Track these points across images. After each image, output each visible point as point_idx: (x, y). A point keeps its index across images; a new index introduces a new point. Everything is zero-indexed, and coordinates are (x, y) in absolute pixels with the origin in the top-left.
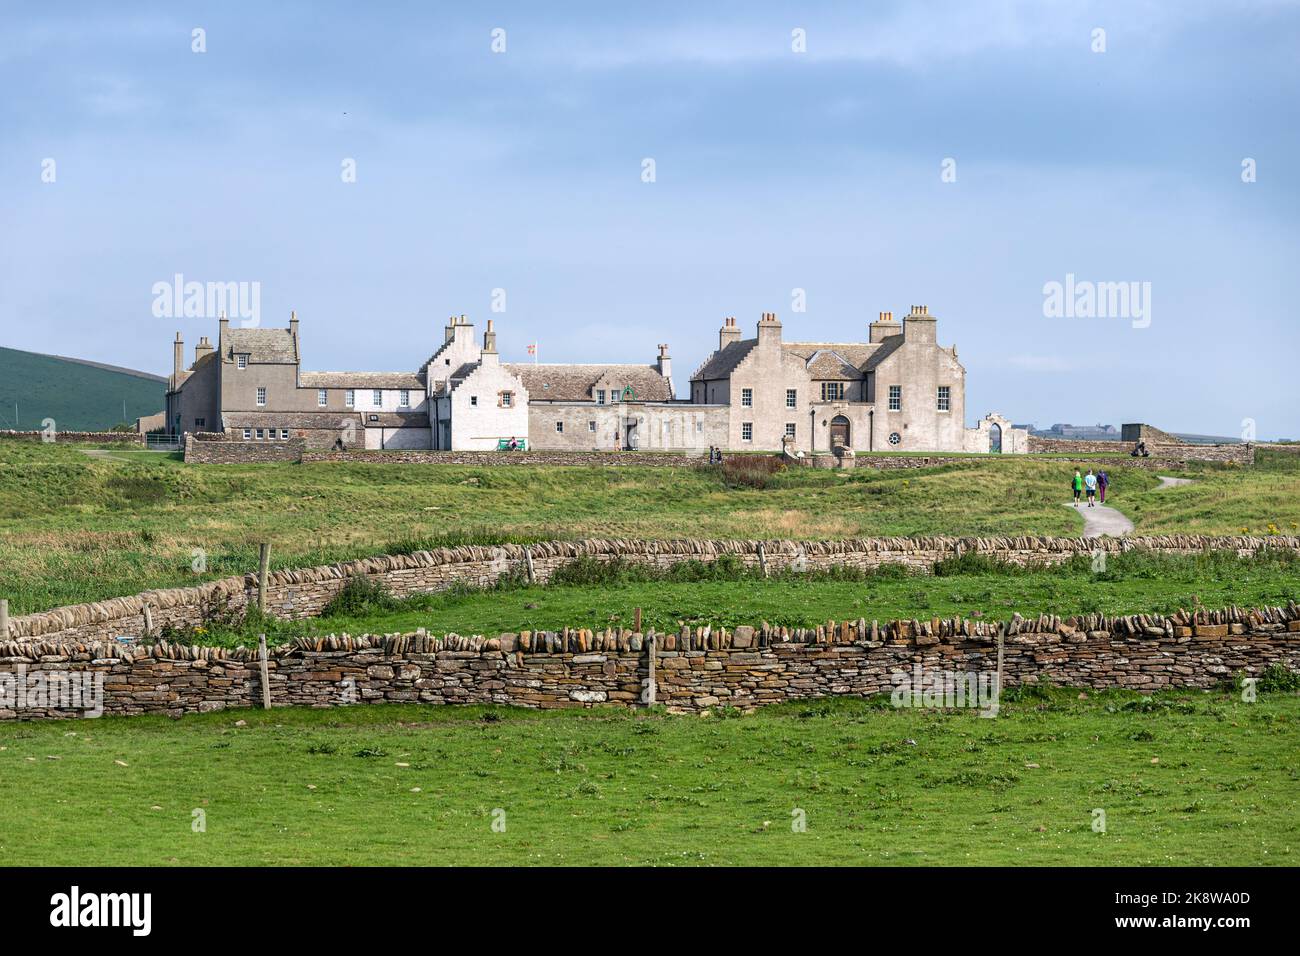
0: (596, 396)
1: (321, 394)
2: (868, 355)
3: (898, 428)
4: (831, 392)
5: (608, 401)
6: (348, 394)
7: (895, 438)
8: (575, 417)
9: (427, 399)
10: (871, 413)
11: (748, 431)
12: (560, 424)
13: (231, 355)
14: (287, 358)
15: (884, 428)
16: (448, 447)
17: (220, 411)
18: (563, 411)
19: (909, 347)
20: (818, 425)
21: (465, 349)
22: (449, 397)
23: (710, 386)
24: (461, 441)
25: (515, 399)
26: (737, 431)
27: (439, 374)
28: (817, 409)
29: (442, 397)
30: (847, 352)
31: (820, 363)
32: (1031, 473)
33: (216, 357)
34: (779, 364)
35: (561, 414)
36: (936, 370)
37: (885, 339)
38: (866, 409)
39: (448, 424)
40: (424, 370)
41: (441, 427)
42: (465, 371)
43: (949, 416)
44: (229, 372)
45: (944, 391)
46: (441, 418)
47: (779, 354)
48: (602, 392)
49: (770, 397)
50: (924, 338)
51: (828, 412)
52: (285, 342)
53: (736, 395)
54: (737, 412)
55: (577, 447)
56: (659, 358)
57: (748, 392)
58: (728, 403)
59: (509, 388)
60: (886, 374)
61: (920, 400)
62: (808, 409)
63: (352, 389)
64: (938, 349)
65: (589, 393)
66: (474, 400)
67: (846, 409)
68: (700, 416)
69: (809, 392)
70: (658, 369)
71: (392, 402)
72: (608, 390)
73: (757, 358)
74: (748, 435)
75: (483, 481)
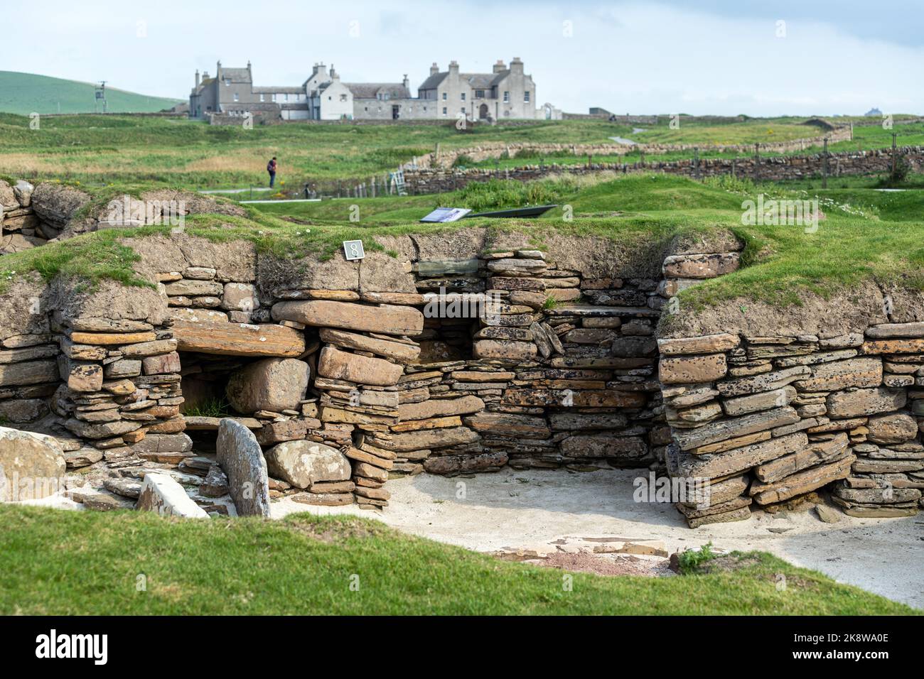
0: (378, 96)
1: (262, 96)
2: (493, 79)
3: (507, 109)
4: (479, 94)
5: (383, 98)
6: (273, 96)
7: (507, 113)
8: (372, 105)
9: (307, 98)
10: (497, 103)
11: (445, 110)
12: (366, 109)
13: (223, 79)
14: (247, 80)
15: (502, 109)
16: (319, 118)
17: (218, 104)
18: (367, 103)
19: (513, 75)
20: (475, 108)
21: (323, 77)
22: (319, 97)
23: (428, 92)
24: (325, 115)
25: (347, 97)
26: (440, 110)
27: (312, 87)
28: (475, 101)
29: (314, 95)
30: (485, 77)
31: (474, 82)
32: (581, 126)
33: (216, 81)
34: (458, 82)
35: (367, 104)
36: (523, 85)
37: (500, 72)
38: (494, 101)
39: (318, 108)
40: (305, 85)
41: (315, 110)
42: (324, 86)
43: (529, 104)
44: (224, 87)
45: (527, 93)
46: (315, 105)
47: (458, 78)
48: (381, 95)
49: (454, 96)
50: (519, 71)
51: (479, 102)
52: (246, 74)
53: (440, 96)
54: (441, 103)
55: (374, 118)
56: (404, 80)
57: (445, 94)
58: (437, 100)
59: (345, 93)
60: (503, 85)
61: (517, 97)
62: (470, 101)
63: (275, 94)
64: (525, 76)
65: (375, 95)
66: (330, 98)
67: (486, 101)
68: (425, 104)
69: (470, 93)
70: (404, 85)
71: (293, 99)
72: (383, 93)
73: (449, 80)
74: (445, 113)
75: (359, 131)
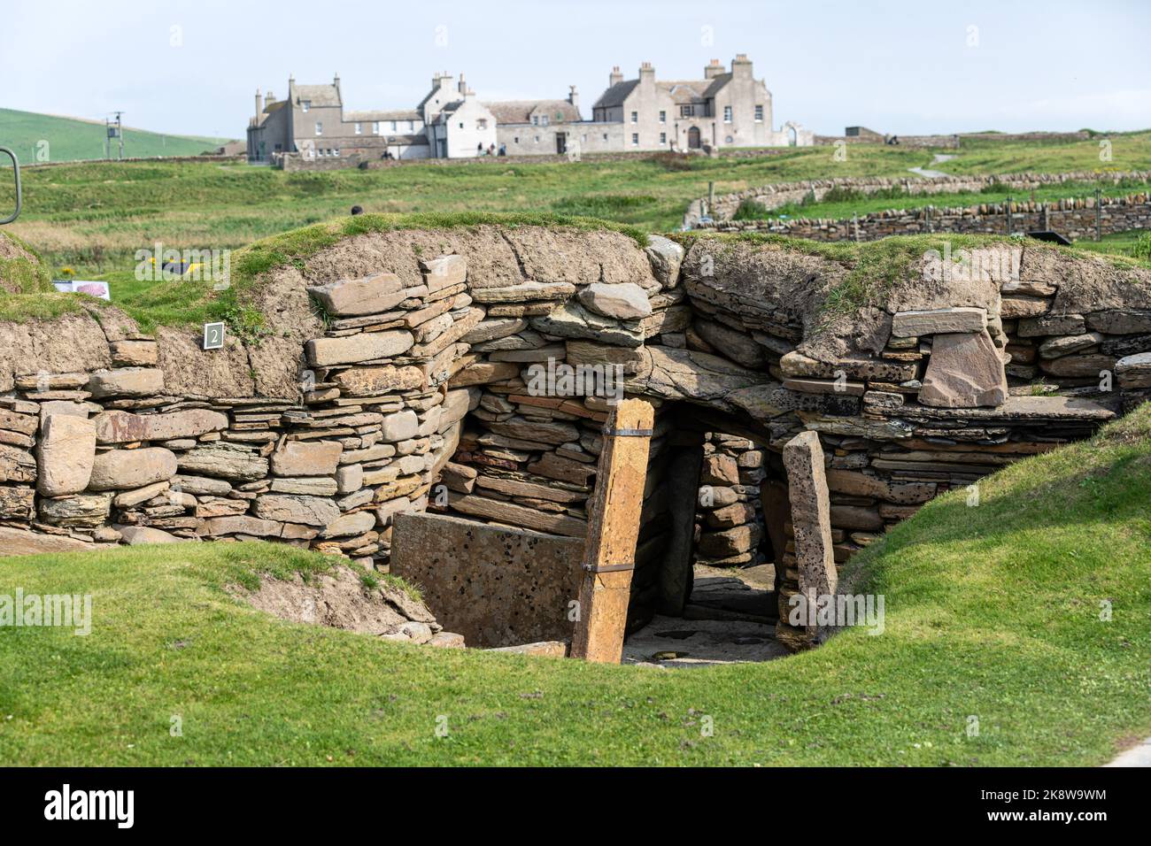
0: (532, 120)
1: (357, 126)
2: (705, 88)
3: (730, 132)
4: (687, 110)
5: (540, 123)
6: (375, 125)
7: (730, 139)
8: (526, 133)
9: (426, 126)
10: (714, 124)
11: (636, 137)
12: (517, 140)
13: (299, 102)
14: (335, 103)
15: (722, 132)
16: (445, 155)
17: (292, 139)
18: (518, 130)
19: (736, 80)
20: (680, 133)
21: (448, 94)
22: (445, 124)
23: (608, 111)
24: (455, 151)
25: (488, 123)
26: (629, 138)
27: (432, 110)
28: (679, 123)
29: (438, 122)
30: (694, 86)
31: (678, 93)
33: (287, 105)
34: (654, 95)
35: (517, 132)
36: (753, 95)
37: (715, 77)
38: (710, 121)
39: (444, 141)
40: (421, 107)
41: (439, 146)
42: (452, 107)
43: (762, 123)
44: (299, 114)
45: (759, 108)
46: (438, 137)
47: (654, 88)
48: (536, 118)
49: (649, 116)
50: (745, 75)
51: (686, 124)
52: (332, 93)
53: (628, 116)
54: (629, 126)
55: (529, 153)
56: (571, 95)
57: (635, 114)
58: (622, 121)
59: (482, 117)
60: (721, 97)
61: (744, 114)
62: (673, 123)
63: (377, 122)
64: (755, 82)
65: (528, 118)
66: (461, 125)
67: (697, 121)
68: (605, 129)
69: (673, 112)
70: (570, 101)
71: (404, 129)
72: (540, 116)
73: (640, 92)
74: (636, 141)
75: (518, 173)
